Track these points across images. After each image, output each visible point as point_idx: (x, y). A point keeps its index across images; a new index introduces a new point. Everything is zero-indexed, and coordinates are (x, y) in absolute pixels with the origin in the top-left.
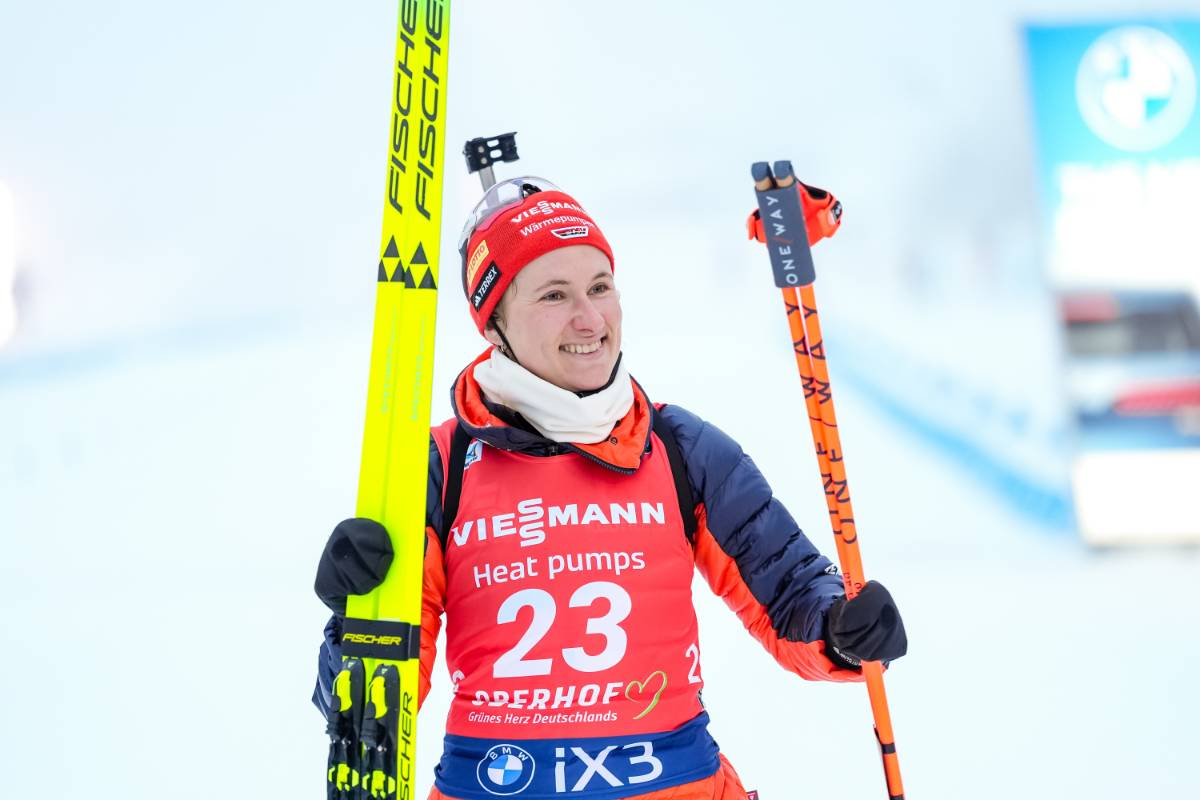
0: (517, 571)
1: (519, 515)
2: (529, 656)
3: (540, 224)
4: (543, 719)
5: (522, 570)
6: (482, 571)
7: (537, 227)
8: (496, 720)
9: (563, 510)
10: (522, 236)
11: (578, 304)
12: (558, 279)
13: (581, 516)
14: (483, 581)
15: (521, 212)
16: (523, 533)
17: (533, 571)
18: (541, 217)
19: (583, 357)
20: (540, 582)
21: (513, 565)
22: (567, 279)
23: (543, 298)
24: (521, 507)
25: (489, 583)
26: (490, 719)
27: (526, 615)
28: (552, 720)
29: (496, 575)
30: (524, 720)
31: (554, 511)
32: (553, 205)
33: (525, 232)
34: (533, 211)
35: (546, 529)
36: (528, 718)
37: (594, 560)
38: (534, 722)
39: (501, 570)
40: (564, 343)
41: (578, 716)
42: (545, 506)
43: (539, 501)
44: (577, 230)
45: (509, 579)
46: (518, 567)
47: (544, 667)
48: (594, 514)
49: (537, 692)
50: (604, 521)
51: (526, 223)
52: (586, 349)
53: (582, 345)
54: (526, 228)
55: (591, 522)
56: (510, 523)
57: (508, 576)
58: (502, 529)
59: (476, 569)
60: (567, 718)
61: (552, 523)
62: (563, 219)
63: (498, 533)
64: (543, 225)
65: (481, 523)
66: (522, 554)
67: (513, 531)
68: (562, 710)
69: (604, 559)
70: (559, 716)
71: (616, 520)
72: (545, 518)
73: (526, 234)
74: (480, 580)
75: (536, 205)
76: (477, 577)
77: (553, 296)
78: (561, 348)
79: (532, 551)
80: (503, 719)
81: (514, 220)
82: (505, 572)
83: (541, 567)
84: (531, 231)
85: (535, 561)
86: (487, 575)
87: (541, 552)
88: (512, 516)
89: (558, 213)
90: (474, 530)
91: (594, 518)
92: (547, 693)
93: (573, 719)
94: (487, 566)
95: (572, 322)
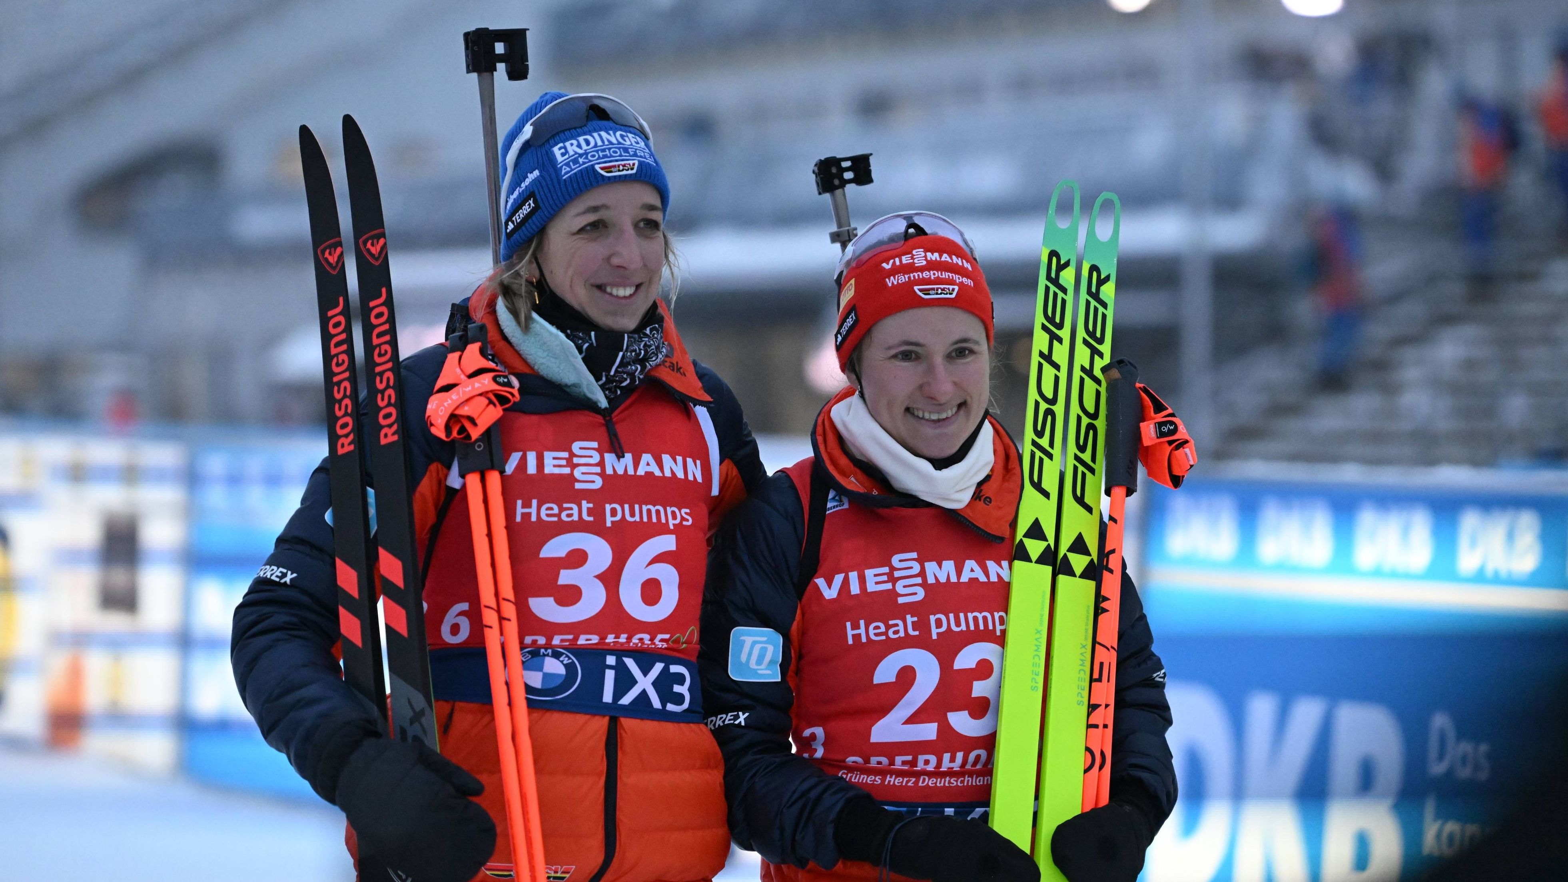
0: (896, 628)
1: (893, 569)
2: (911, 720)
3: (906, 276)
4: (931, 782)
5: (901, 628)
6: (856, 626)
7: (903, 279)
8: (875, 780)
9: (940, 566)
10: (886, 284)
11: (931, 370)
12: (914, 340)
13: (959, 573)
14: (857, 637)
15: (893, 258)
16: (899, 587)
17: (914, 629)
18: (910, 268)
19: (928, 423)
20: (922, 642)
21: (891, 622)
22: (921, 341)
23: (895, 356)
24: (895, 560)
25: (864, 640)
26: (869, 779)
27: (907, 676)
28: (940, 782)
29: (872, 632)
30: (908, 782)
31: (931, 567)
32: (929, 254)
33: (891, 281)
34: (906, 259)
35: (924, 585)
36: (914, 780)
37: (975, 619)
38: (920, 784)
39: (877, 628)
40: (909, 406)
41: (966, 779)
42: (921, 561)
43: (914, 555)
44: (943, 290)
45: (888, 637)
46: (897, 625)
47: (929, 731)
48: (972, 570)
49: (921, 758)
50: (983, 578)
51: (895, 271)
52: (934, 417)
53: (930, 413)
54: (892, 278)
55: (970, 579)
56: (885, 578)
57: (886, 633)
58: (877, 583)
59: (848, 624)
60: (957, 781)
61: (931, 580)
62: (933, 275)
63: (871, 587)
64: (909, 278)
65: (853, 576)
66: (902, 611)
67: (889, 586)
68: (951, 773)
69: (985, 619)
70: (948, 779)
71: (994, 578)
72: (922, 574)
73: (890, 285)
74: (853, 636)
75: (910, 253)
76: (850, 633)
77: (906, 356)
78: (908, 410)
79: (911, 608)
80: (883, 780)
81: (884, 265)
82: (883, 629)
83: (922, 625)
84: (895, 283)
85: (915, 619)
86: (862, 631)
87: (920, 610)
88: (886, 570)
89: (931, 266)
90: (846, 582)
91: (973, 575)
92: (933, 759)
93: (962, 782)
94: (862, 623)
95: (921, 387)
